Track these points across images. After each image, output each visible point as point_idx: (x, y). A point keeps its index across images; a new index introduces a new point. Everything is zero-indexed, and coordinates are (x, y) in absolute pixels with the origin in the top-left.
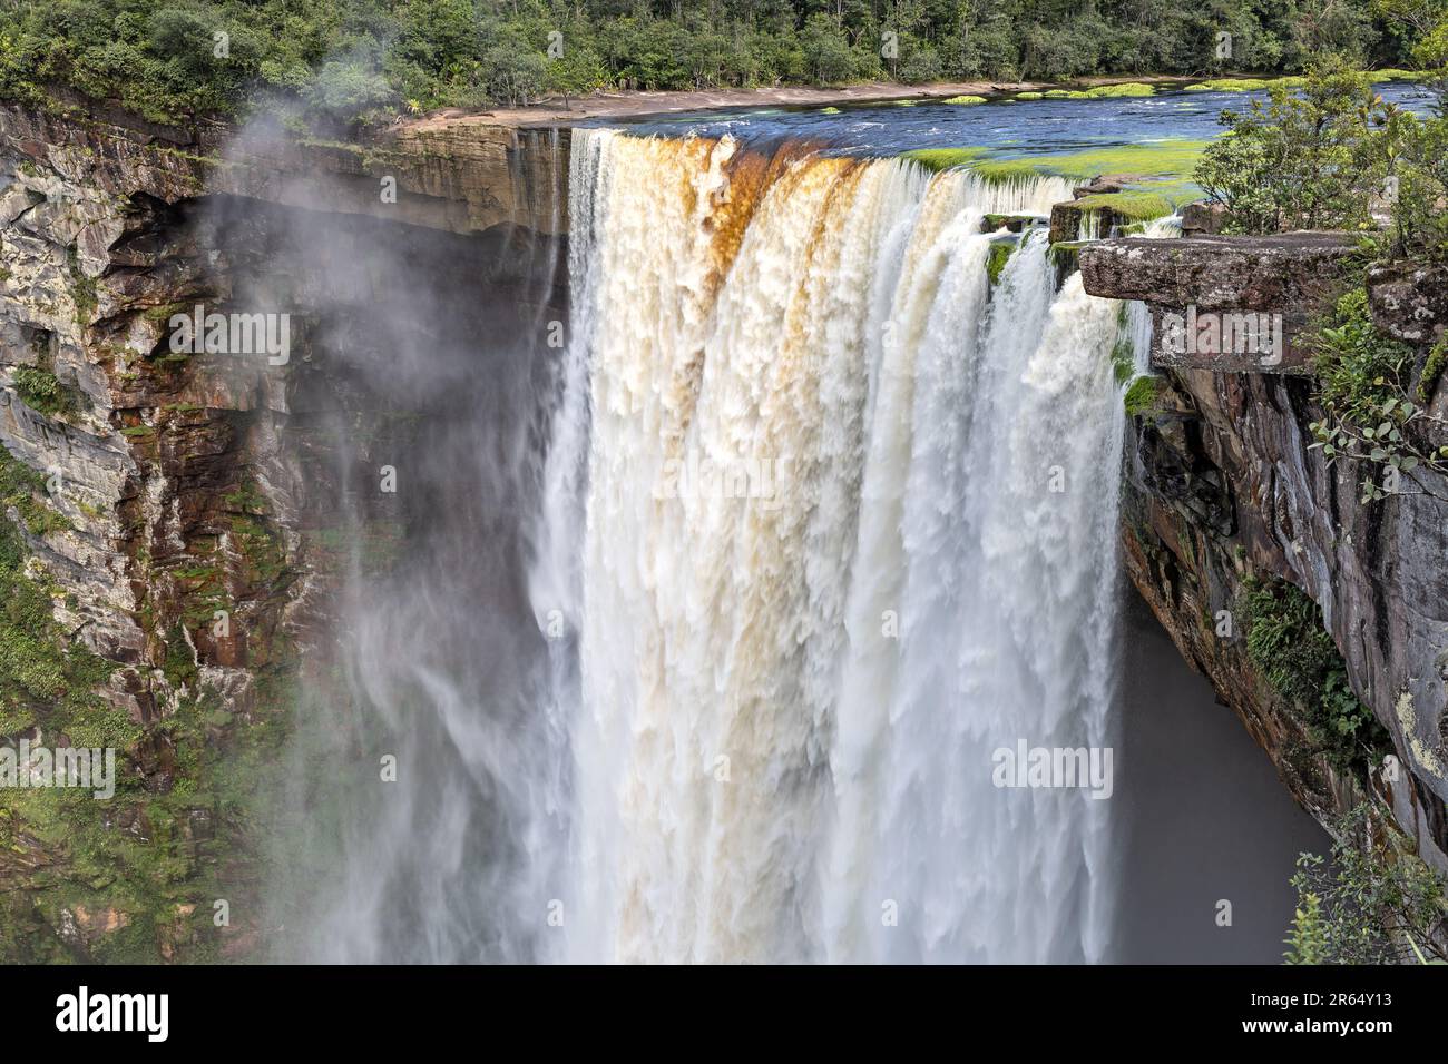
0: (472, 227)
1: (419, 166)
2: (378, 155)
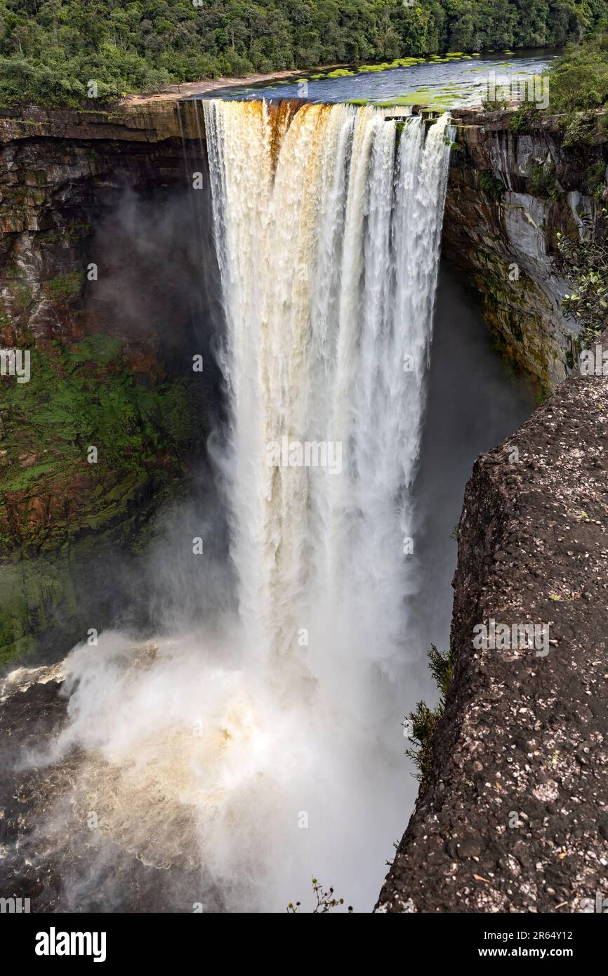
0: (159, 139)
1: (134, 118)
2: (115, 115)
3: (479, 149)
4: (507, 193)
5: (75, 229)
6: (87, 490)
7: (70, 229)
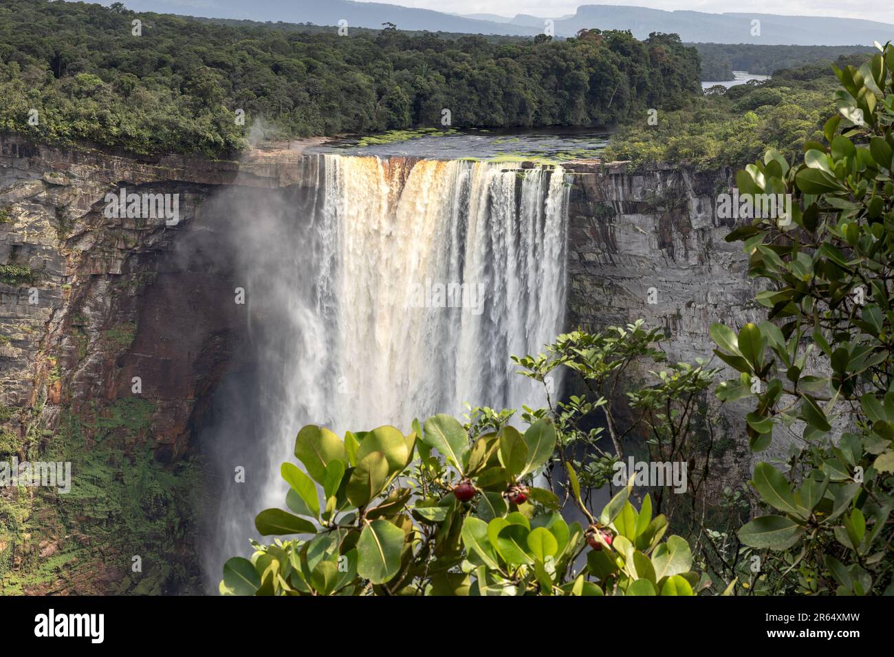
0: (281, 185)
1: (262, 167)
2: (245, 164)
3: (594, 188)
4: (617, 217)
5: (144, 275)
6: (113, 583)
7: (139, 276)
